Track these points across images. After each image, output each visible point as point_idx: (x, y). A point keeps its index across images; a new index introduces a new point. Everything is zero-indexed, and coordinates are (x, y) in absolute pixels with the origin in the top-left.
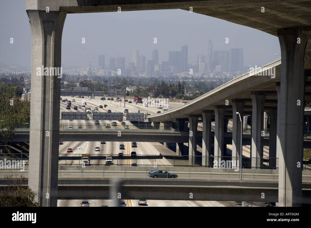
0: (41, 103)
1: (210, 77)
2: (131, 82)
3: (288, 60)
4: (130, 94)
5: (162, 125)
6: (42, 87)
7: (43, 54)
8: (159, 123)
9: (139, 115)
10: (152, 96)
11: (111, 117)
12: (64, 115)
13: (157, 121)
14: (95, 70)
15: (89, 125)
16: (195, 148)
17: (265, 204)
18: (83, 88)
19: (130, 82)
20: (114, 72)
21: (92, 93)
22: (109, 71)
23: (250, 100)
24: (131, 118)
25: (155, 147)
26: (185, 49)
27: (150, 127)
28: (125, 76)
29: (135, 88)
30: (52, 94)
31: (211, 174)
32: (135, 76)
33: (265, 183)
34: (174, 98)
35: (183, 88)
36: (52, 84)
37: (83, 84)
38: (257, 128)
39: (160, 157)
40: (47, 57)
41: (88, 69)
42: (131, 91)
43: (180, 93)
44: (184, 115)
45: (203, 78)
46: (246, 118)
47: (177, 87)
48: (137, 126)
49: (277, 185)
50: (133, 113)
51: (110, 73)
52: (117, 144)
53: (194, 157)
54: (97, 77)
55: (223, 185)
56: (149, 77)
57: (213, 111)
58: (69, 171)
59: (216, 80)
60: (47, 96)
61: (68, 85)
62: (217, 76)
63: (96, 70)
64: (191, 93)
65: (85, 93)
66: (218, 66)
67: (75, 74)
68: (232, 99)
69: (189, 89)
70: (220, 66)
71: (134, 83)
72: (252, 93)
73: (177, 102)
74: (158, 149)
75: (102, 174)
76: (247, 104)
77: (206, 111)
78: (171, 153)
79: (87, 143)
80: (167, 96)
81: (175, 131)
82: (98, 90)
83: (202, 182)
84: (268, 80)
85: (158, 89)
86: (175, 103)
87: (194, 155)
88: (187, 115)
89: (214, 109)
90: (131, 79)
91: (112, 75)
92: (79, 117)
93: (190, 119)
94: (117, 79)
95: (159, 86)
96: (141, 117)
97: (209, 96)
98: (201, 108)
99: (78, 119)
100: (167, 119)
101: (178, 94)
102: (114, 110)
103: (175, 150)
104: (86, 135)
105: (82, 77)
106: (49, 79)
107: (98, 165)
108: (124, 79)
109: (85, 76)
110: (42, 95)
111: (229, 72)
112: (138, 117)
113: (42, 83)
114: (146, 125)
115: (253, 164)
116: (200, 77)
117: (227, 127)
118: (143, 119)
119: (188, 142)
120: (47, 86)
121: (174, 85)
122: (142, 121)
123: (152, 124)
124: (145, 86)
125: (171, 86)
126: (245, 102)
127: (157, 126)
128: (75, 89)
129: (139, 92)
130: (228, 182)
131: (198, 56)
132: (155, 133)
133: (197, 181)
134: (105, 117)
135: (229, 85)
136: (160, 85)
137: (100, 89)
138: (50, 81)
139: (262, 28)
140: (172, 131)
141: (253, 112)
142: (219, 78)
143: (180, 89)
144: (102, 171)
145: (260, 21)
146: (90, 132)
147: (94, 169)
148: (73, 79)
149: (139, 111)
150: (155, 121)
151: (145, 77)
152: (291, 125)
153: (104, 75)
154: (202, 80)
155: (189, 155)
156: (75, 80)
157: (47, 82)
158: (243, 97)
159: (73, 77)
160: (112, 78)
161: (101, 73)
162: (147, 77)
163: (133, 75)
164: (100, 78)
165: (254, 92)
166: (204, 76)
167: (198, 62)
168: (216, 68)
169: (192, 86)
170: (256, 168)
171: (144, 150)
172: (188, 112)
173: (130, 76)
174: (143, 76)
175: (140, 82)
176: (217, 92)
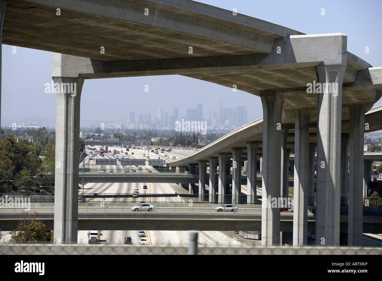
0: (63, 152)
1: (221, 129)
2: (156, 134)
3: (268, 116)
4: (154, 144)
5: (177, 168)
6: (64, 139)
7: (65, 112)
8: (175, 167)
9: (159, 161)
10: (172, 145)
11: (136, 163)
12: (98, 161)
13: (174, 166)
14: (126, 124)
15: (119, 170)
16: (204, 187)
17: (258, 232)
18: (115, 139)
19: (154, 134)
20: (142, 125)
21: (122, 143)
22: (138, 125)
23: (246, 148)
24: (153, 164)
25: (172, 187)
26: (200, 106)
27: (168, 171)
28: (151, 129)
29: (158, 139)
30: (73, 144)
31: (210, 209)
32: (159, 129)
33: (254, 215)
34: (190, 147)
35: (197, 138)
36: (72, 137)
37: (116, 136)
38: (251, 171)
39: (176, 195)
40: (69, 115)
41: (121, 123)
42: (155, 141)
43: (195, 142)
44: (195, 161)
45: (215, 130)
46: (246, 163)
47: (192, 137)
48: (158, 170)
49: (260, 217)
50: (154, 159)
51: (139, 126)
52: (141, 185)
53: (203, 195)
54: (128, 130)
55: (220, 218)
56: (170, 129)
57: (217, 158)
58: (96, 207)
59: (225, 132)
60: (68, 146)
61: (104, 137)
62: (226, 129)
63: (128, 124)
64: (204, 143)
65: (116, 143)
66: (227, 120)
67: (110, 128)
68: (232, 148)
69: (202, 139)
70: (228, 120)
71: (158, 135)
72: (247, 142)
73: (191, 150)
74: (174, 189)
75: (122, 209)
76: (244, 151)
77: (212, 158)
78: (185, 192)
79: (116, 184)
80: (184, 145)
81: (188, 174)
82: (128, 141)
83: (202, 215)
84: (259, 132)
85: (177, 140)
86: (190, 151)
87: (203, 194)
88: (197, 160)
89: (218, 156)
90: (156, 131)
91: (141, 128)
92: (110, 163)
93: (200, 164)
94: (145, 131)
95: (177, 137)
96: (161, 163)
97: (214, 145)
98: (208, 155)
99: (109, 165)
100: (181, 164)
101: (193, 143)
102: (139, 157)
103: (188, 189)
104: (115, 177)
105: (116, 130)
106: (70, 133)
107: (124, 202)
108: (150, 131)
109: (119, 129)
110: (64, 145)
111: (236, 126)
112: (158, 163)
113: (64, 136)
114: (165, 169)
115: (249, 200)
116: (212, 130)
117: (230, 170)
118: (162, 165)
119: (198, 183)
120: (69, 138)
121: (189, 136)
122: (162, 166)
123: (170, 168)
124: (167, 137)
125: (187, 137)
126: (242, 150)
127: (174, 170)
128: (109, 140)
129: (161, 142)
130: (224, 215)
131: (211, 112)
132: (171, 176)
133: (199, 215)
134: (131, 163)
135: (229, 136)
136: (179, 136)
137: (129, 139)
138: (71, 134)
139: (247, 90)
140: (186, 173)
141: (248, 158)
142: (228, 130)
143: (194, 139)
144: (122, 207)
145: (245, 85)
146: (118, 175)
147: (116, 206)
148: (109, 132)
149: (159, 158)
150: (172, 166)
151: (167, 130)
152: (271, 168)
153: (134, 128)
154: (214, 132)
155: (199, 194)
156: (110, 133)
157: (69, 135)
158: (241, 145)
159: (108, 130)
160: (140, 130)
161: (131, 127)
162: (169, 129)
163: (158, 128)
164: (130, 130)
165: (249, 142)
166: (216, 129)
167: (211, 117)
168: (226, 122)
169: (205, 137)
170: (251, 203)
171: (162, 190)
172: (198, 158)
173: (155, 129)
174: (166, 129)
175: (163, 134)
176: (220, 142)
